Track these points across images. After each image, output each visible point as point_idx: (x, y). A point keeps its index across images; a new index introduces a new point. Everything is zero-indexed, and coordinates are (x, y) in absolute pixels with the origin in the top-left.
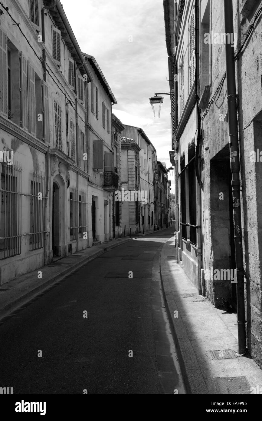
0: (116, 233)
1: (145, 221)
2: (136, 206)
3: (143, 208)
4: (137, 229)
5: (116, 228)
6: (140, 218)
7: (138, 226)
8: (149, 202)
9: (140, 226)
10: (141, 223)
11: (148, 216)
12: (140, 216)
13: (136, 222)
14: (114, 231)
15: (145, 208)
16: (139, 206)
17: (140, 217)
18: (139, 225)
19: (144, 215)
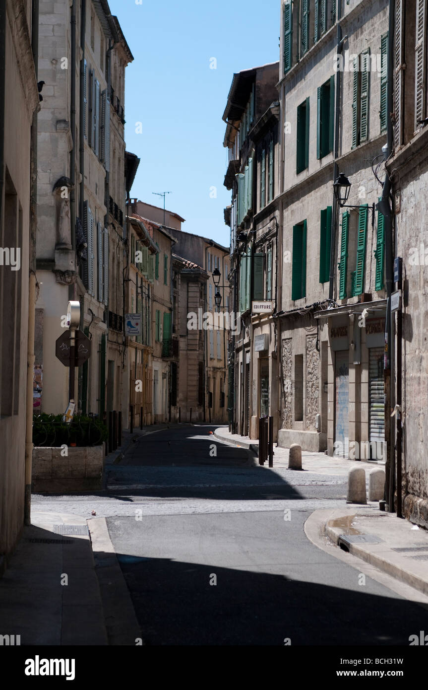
0: (172, 416)
1: (214, 402)
2: (199, 375)
3: (212, 377)
4: (200, 414)
5: (172, 408)
6: (204, 396)
7: (201, 410)
8: (223, 367)
9: (204, 409)
10: (207, 404)
11: (221, 392)
12: (206, 392)
13: (198, 403)
14: (170, 412)
15: (214, 378)
16: (204, 374)
17: (204, 394)
18: (202, 408)
19: (212, 391)
